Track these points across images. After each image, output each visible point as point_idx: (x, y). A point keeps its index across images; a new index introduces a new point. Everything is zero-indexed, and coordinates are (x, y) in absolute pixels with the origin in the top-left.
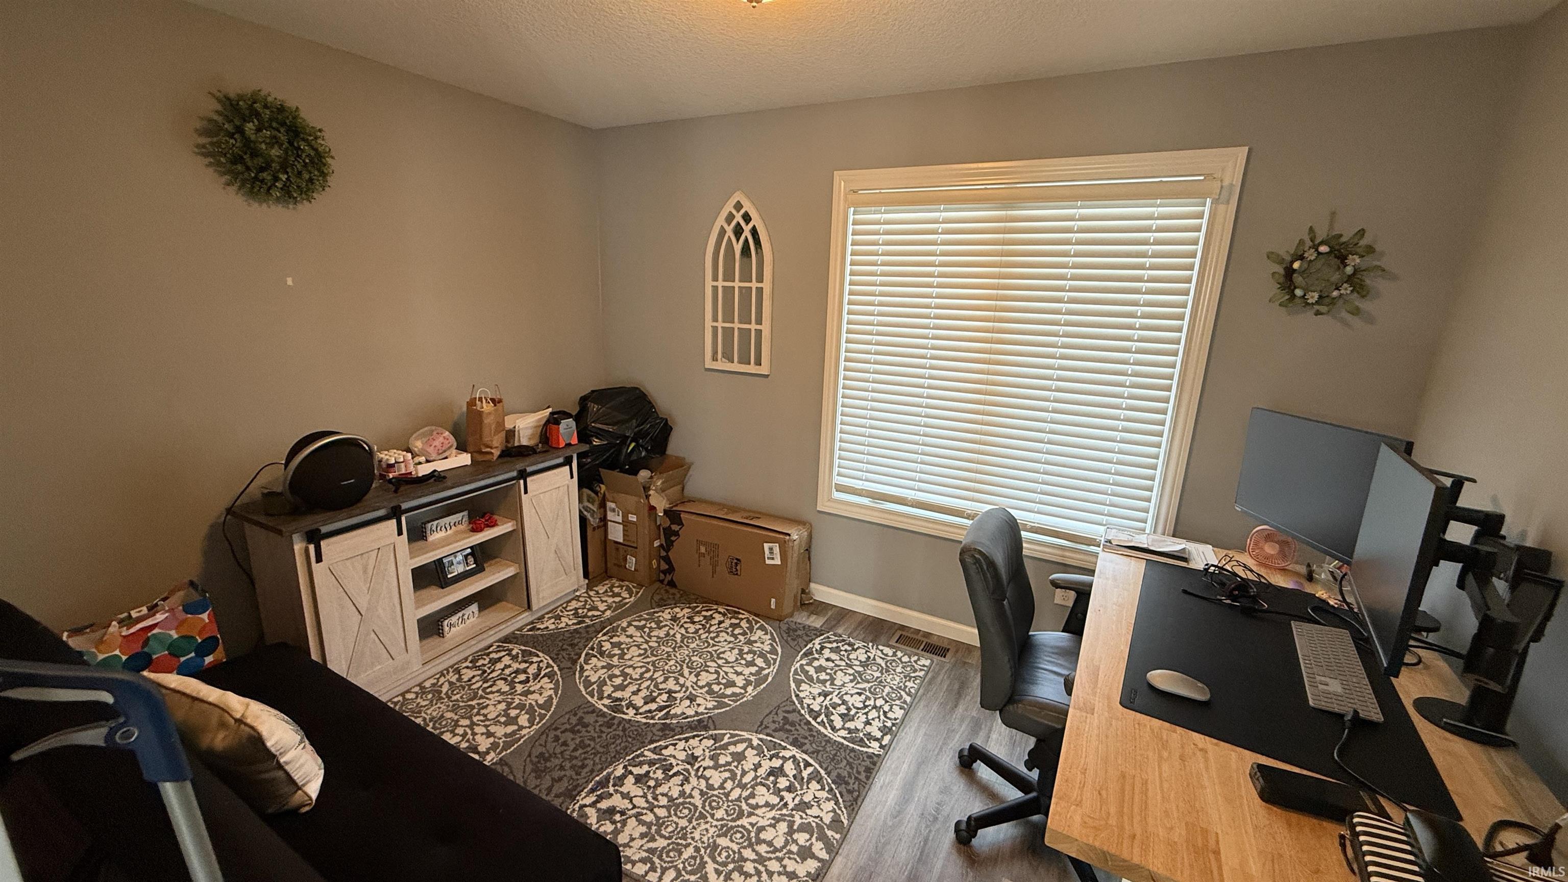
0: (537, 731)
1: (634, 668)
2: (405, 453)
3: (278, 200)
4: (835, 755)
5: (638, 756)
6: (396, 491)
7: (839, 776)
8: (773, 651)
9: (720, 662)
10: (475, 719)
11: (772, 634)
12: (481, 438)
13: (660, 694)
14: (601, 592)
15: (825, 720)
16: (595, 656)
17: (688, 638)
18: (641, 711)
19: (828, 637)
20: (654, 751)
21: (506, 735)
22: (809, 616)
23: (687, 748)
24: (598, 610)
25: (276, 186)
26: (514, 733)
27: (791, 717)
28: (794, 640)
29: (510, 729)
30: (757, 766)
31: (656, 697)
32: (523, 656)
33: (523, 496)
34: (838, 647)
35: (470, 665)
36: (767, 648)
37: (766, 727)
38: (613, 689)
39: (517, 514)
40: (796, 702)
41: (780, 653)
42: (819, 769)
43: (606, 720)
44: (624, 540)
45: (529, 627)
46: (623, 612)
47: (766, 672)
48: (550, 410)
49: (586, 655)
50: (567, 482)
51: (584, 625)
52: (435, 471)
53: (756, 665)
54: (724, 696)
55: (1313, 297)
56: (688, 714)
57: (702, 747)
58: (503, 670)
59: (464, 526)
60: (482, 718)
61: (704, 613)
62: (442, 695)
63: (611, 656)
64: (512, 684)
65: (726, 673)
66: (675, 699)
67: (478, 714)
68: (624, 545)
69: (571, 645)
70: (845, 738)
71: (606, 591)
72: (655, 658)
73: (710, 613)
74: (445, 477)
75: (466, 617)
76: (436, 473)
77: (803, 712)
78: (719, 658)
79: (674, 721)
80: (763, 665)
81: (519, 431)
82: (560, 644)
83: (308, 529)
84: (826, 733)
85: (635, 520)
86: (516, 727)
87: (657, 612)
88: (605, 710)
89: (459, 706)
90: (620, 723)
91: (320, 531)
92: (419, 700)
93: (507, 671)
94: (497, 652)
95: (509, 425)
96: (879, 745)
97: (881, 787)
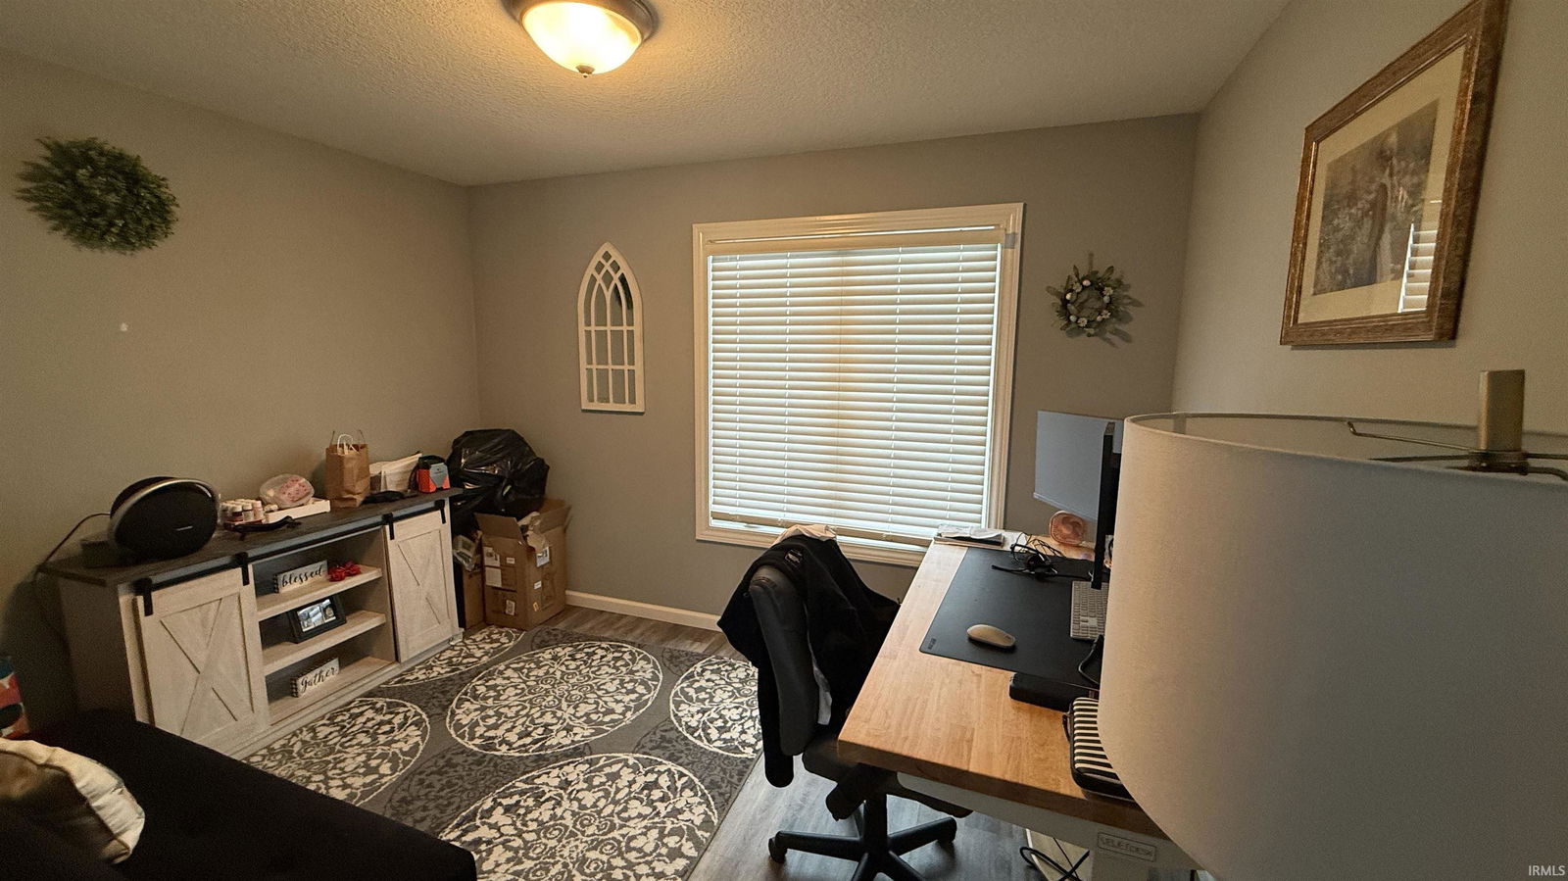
0: (400, 777)
1: (510, 707)
2: (254, 501)
3: (114, 245)
4: (710, 764)
5: (508, 788)
6: (242, 538)
7: (712, 782)
8: (655, 678)
9: (600, 693)
10: (330, 774)
11: (654, 662)
12: (342, 482)
13: (535, 729)
14: (478, 640)
15: (702, 734)
16: (469, 700)
17: (568, 674)
18: (514, 746)
19: (710, 661)
20: (525, 782)
21: (364, 785)
22: (692, 644)
23: (561, 775)
24: (474, 657)
25: (112, 232)
26: (373, 782)
27: (668, 735)
28: (676, 666)
29: (369, 779)
30: (631, 783)
31: (531, 732)
32: (389, 708)
33: (390, 542)
34: (719, 668)
35: (328, 722)
36: (649, 675)
37: (643, 747)
38: (485, 729)
39: (383, 561)
40: (675, 721)
41: (661, 679)
42: (693, 778)
43: (475, 758)
44: (503, 584)
45: (397, 680)
46: (501, 656)
47: (646, 697)
48: (420, 455)
49: (459, 699)
50: (438, 527)
51: (458, 672)
52: (288, 517)
53: (637, 692)
54: (602, 723)
55: (1083, 322)
56: (564, 744)
57: (576, 772)
58: (365, 723)
59: (323, 577)
60: (338, 771)
61: (586, 650)
62: (294, 755)
63: (485, 698)
64: (374, 737)
65: (606, 703)
66: (552, 731)
67: (334, 768)
68: (504, 590)
69: (442, 692)
70: (720, 748)
71: (484, 639)
72: (531, 696)
73: (592, 649)
74: (299, 524)
75: (324, 674)
76: (289, 520)
77: (680, 729)
78: (599, 689)
79: (549, 752)
80: (644, 692)
81: (385, 477)
82: (431, 692)
83: (137, 578)
84: (702, 745)
85: (513, 562)
86: (376, 776)
87: (537, 653)
88: (476, 749)
89: (312, 763)
90: (491, 760)
91: (150, 581)
92: (266, 762)
93: (370, 724)
94: (358, 707)
95: (374, 470)
96: (752, 750)
97: (752, 788)
